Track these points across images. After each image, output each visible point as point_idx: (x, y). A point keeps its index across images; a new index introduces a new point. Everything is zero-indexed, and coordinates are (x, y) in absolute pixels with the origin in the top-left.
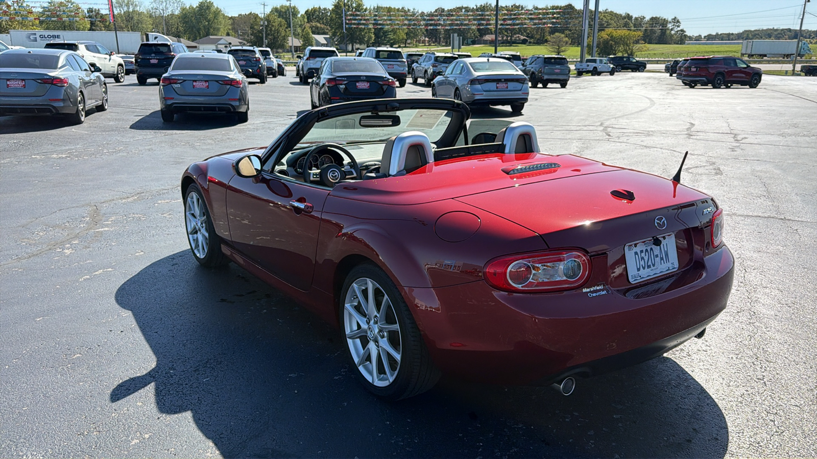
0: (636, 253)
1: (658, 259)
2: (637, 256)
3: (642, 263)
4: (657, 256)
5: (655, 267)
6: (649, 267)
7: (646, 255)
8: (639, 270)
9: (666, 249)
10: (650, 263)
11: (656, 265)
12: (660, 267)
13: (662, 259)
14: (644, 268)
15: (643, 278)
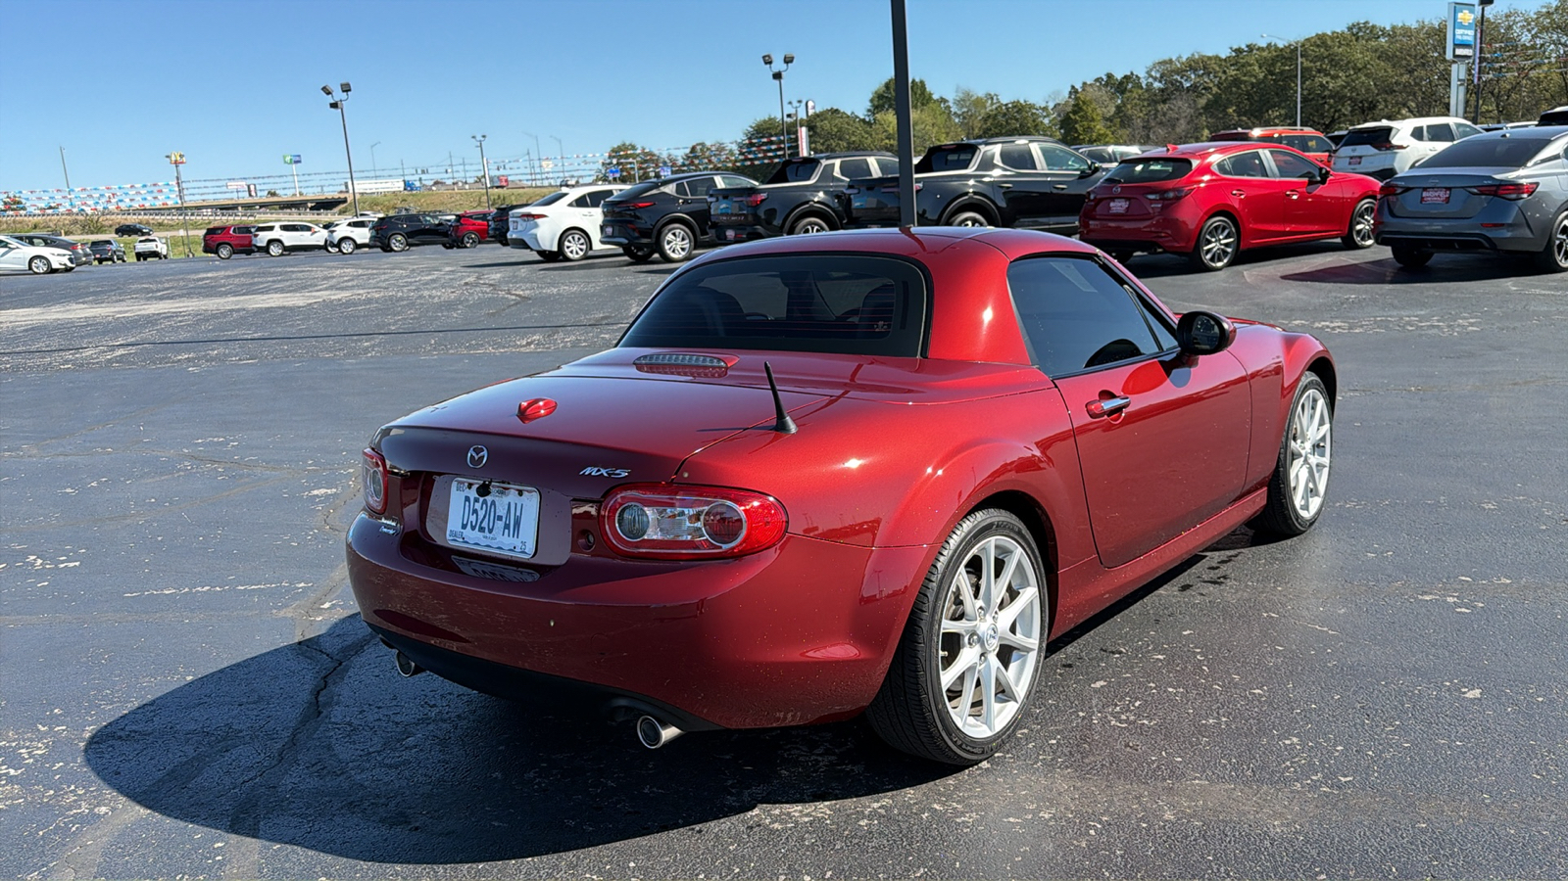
0: (467, 499)
1: (500, 524)
2: (467, 503)
3: (473, 518)
4: (500, 518)
5: (491, 535)
6: (482, 529)
7: (482, 509)
8: (464, 527)
9: (518, 514)
10: (485, 524)
11: (494, 532)
12: (500, 538)
13: (507, 526)
14: (473, 528)
15: (467, 542)
